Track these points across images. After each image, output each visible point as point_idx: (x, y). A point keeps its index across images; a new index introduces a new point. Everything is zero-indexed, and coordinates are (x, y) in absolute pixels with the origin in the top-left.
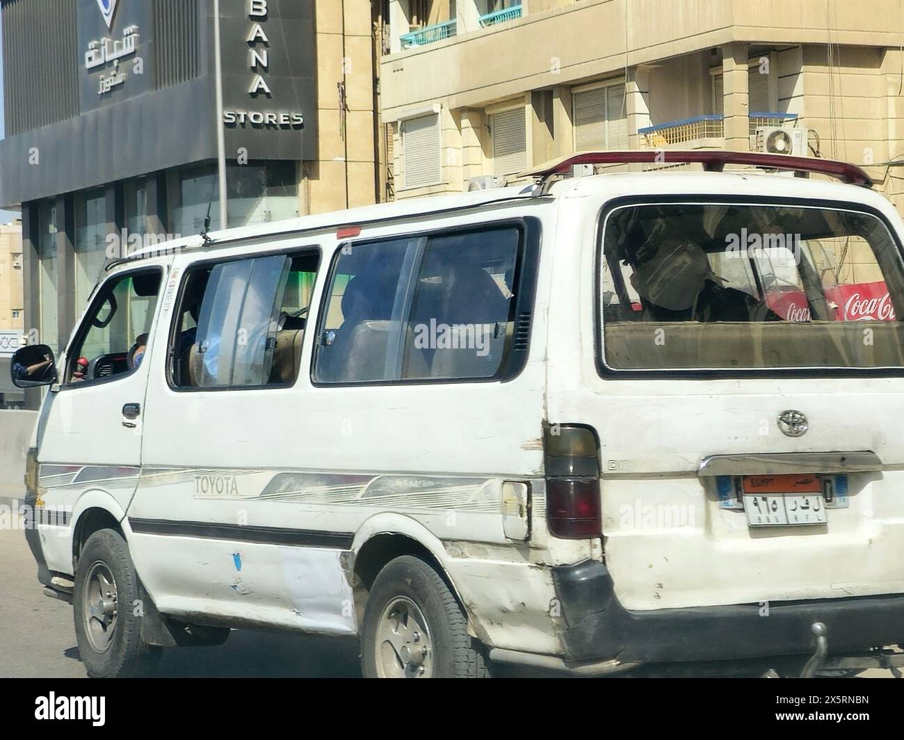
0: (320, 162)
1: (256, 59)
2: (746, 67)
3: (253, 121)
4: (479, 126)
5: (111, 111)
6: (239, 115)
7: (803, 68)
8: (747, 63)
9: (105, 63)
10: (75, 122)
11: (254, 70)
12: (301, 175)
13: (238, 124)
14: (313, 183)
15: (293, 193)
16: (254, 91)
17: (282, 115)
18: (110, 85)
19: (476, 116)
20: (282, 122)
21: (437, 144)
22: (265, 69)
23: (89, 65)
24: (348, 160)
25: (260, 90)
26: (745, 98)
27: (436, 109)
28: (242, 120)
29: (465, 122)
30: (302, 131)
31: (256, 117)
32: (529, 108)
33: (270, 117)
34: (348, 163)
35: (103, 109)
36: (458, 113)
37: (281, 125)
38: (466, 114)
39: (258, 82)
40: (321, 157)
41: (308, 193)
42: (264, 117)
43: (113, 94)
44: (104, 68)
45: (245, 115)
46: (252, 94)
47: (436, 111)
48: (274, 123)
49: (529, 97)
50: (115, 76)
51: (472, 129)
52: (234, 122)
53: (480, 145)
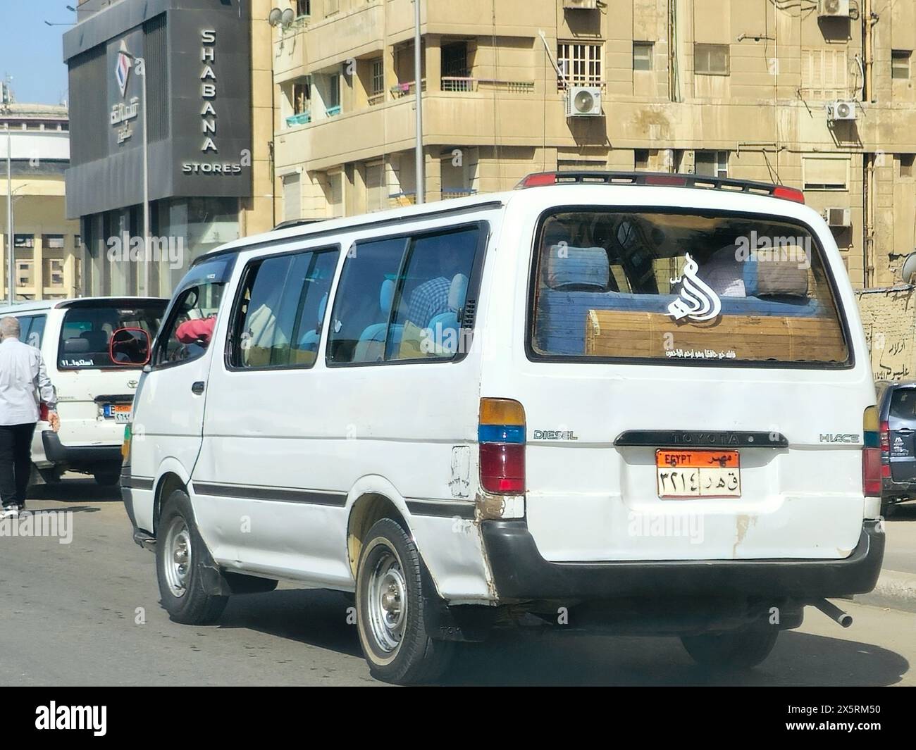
0: (255, 198)
1: (207, 127)
2: (439, 160)
3: (205, 170)
4: (324, 182)
5: (123, 156)
6: (194, 166)
7: (479, 161)
8: (440, 158)
9: (121, 121)
10: (105, 160)
11: (206, 134)
12: (240, 208)
13: (194, 172)
14: (249, 212)
15: (235, 219)
16: (205, 149)
17: (225, 166)
18: (123, 138)
19: (322, 176)
20: (226, 171)
21: (299, 193)
22: (214, 134)
23: (113, 122)
24: (276, 196)
25: (209, 148)
26: (438, 180)
27: (298, 170)
28: (196, 170)
29: (315, 180)
30: (239, 177)
31: (206, 167)
32: (343, 174)
33: (216, 167)
34: (276, 199)
35: (120, 154)
36: (312, 173)
37: (225, 172)
38: (316, 175)
39: (208, 143)
40: (255, 194)
41: (245, 220)
42: (212, 167)
43: (126, 144)
44: (120, 125)
45: (198, 166)
46: (204, 151)
47: (298, 172)
48: (220, 171)
49: (343, 168)
50: (126, 131)
51: (319, 185)
52: (190, 171)
53: (324, 195)
